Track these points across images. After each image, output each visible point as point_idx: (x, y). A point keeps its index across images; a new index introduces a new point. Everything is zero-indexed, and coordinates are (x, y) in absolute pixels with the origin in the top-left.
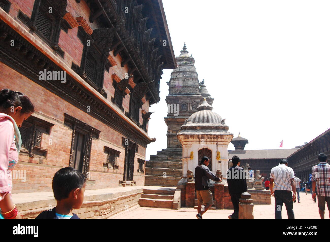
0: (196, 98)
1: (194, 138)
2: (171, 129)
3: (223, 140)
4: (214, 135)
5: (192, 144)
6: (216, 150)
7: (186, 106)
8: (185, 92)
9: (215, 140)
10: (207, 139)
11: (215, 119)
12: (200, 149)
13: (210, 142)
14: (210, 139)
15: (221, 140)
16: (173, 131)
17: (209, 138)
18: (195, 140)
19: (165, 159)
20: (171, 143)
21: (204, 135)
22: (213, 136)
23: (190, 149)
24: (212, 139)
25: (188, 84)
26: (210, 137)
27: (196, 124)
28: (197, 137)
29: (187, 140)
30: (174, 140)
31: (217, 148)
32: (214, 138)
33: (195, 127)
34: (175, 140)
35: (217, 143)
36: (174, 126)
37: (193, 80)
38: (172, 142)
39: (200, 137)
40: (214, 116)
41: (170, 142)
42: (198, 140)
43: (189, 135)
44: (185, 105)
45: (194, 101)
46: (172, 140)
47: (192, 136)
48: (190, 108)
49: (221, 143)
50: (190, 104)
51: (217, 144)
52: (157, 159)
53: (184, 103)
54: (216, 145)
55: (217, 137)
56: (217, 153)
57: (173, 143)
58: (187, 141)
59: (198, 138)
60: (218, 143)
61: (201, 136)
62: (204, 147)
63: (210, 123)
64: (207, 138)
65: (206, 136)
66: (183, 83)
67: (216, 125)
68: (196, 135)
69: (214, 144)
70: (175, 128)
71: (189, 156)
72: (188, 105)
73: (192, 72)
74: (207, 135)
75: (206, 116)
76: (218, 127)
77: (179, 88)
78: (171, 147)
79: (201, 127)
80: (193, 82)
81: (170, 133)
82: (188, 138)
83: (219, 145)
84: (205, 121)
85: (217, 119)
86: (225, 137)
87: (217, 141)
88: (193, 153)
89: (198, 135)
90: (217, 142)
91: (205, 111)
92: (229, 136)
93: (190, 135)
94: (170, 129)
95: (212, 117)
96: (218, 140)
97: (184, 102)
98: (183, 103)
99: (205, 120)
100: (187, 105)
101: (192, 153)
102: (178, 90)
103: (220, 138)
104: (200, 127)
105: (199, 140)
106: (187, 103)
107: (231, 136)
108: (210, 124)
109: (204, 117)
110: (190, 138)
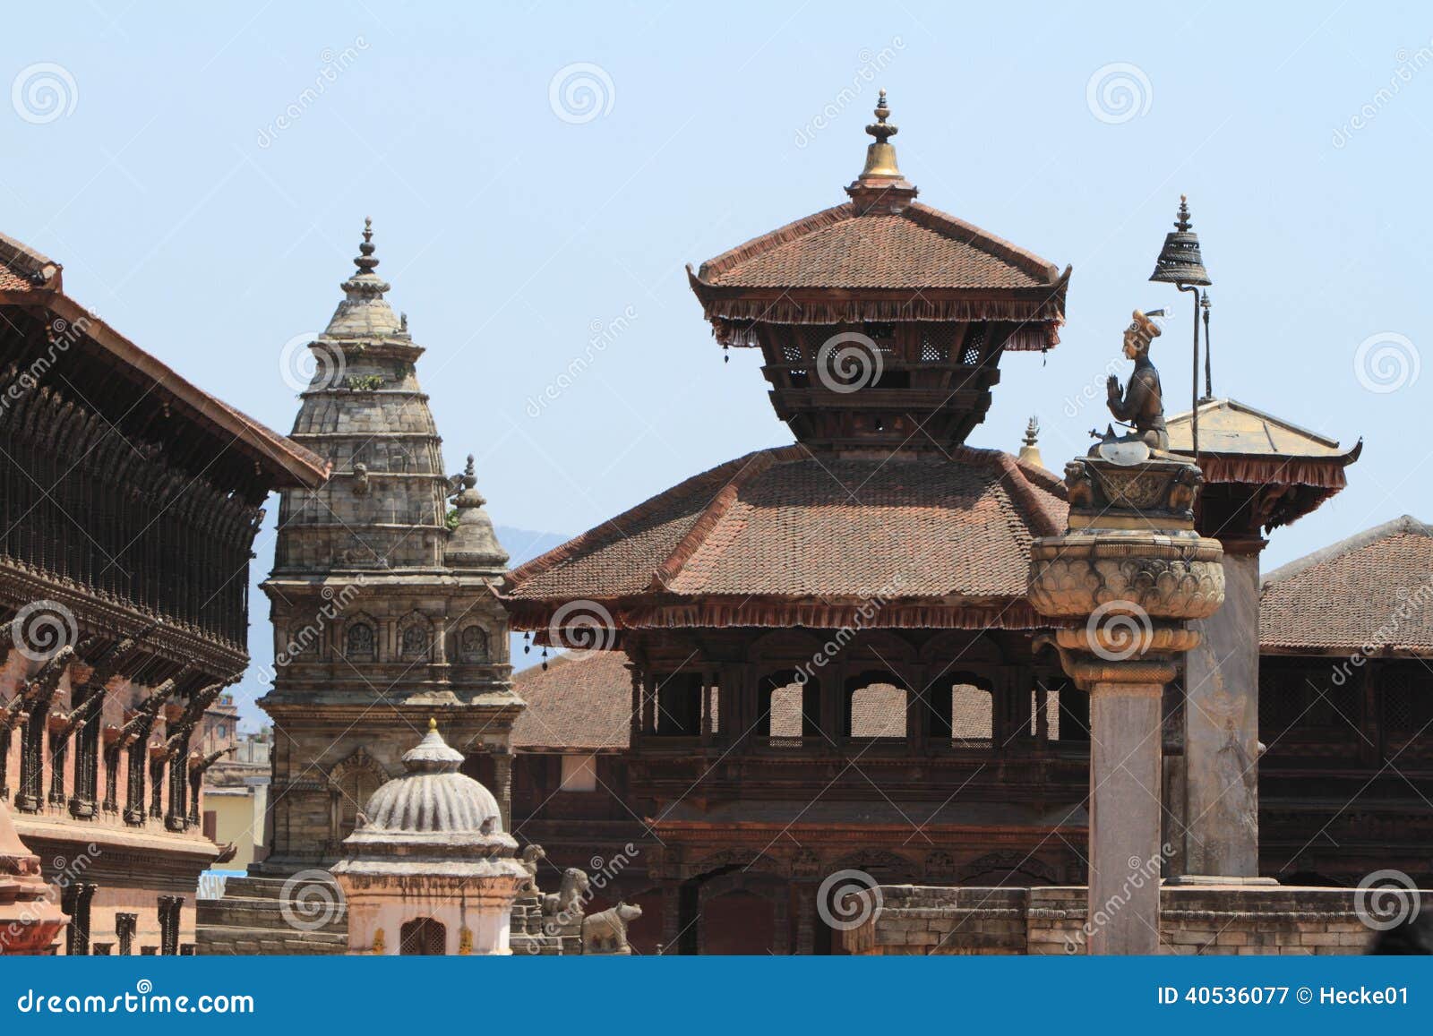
0: (425, 592)
1: (388, 886)
2: (291, 755)
3: (483, 892)
4: (452, 877)
5: (379, 905)
6: (458, 924)
7: (371, 631)
8: (365, 557)
9: (457, 891)
10: (431, 889)
11: (462, 816)
12: (406, 920)
13: (439, 899)
14: (439, 890)
15: (475, 892)
16: (304, 767)
17: (435, 886)
18: (388, 890)
19: (267, 920)
20: (292, 830)
21: (419, 875)
22: (448, 880)
23: (373, 919)
24: (447, 891)
25: (382, 511)
26: (439, 883)
27: (395, 834)
28: (397, 883)
29: (361, 890)
30: (312, 817)
31: (463, 919)
32: (451, 887)
33: (389, 847)
34: (316, 813)
35: (463, 900)
36: (309, 742)
37: (408, 488)
38: (302, 826)
39: (406, 883)
40: (460, 803)
41: (288, 825)
42: (399, 890)
43: (369, 876)
44: (367, 626)
45: (412, 605)
46: (300, 815)
47: (380, 878)
48: (393, 646)
49: (475, 901)
50: (394, 624)
51: (462, 905)
52: (232, 917)
53: (362, 618)
54: (458, 909)
55: (461, 882)
56: (462, 935)
57: (306, 830)
58: (362, 895)
59: (400, 885)
60: (467, 902)
61: (408, 879)
62: (422, 915)
63: (442, 830)
64: (430, 885)
65: (425, 879)
66: (355, 507)
67: (462, 841)
68: (394, 876)
69: (452, 903)
70: (314, 751)
71: (369, 943)
72: (384, 633)
73: (403, 440)
74: (429, 877)
75: (428, 805)
76: (467, 847)
77: (334, 536)
78: (293, 852)
79: (410, 847)
80: (410, 497)
81: (288, 777)
82: (367, 886)
83: (469, 906)
84: (425, 825)
85: (468, 813)
86: (488, 882)
87: (463, 897)
88: (383, 932)
89: (401, 877)
90: (460, 899)
91: (428, 778)
92: (501, 880)
93: (373, 877)
94: (288, 755)
95: (450, 809)
96: (467, 892)
97: (361, 611)
98: (354, 620)
99: (428, 819)
100: (378, 630)
101: (380, 933)
102: (327, 544)
103: (472, 887)
104: (406, 845)
105: (404, 890)
106: (376, 620)
107: (507, 879)
108: (442, 837)
109: (421, 811)
110: (372, 886)
